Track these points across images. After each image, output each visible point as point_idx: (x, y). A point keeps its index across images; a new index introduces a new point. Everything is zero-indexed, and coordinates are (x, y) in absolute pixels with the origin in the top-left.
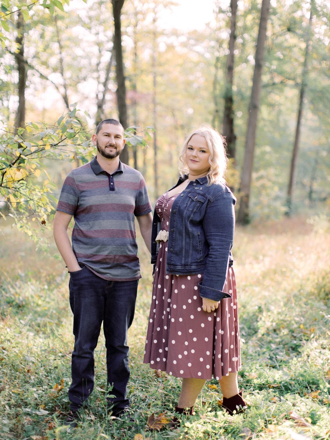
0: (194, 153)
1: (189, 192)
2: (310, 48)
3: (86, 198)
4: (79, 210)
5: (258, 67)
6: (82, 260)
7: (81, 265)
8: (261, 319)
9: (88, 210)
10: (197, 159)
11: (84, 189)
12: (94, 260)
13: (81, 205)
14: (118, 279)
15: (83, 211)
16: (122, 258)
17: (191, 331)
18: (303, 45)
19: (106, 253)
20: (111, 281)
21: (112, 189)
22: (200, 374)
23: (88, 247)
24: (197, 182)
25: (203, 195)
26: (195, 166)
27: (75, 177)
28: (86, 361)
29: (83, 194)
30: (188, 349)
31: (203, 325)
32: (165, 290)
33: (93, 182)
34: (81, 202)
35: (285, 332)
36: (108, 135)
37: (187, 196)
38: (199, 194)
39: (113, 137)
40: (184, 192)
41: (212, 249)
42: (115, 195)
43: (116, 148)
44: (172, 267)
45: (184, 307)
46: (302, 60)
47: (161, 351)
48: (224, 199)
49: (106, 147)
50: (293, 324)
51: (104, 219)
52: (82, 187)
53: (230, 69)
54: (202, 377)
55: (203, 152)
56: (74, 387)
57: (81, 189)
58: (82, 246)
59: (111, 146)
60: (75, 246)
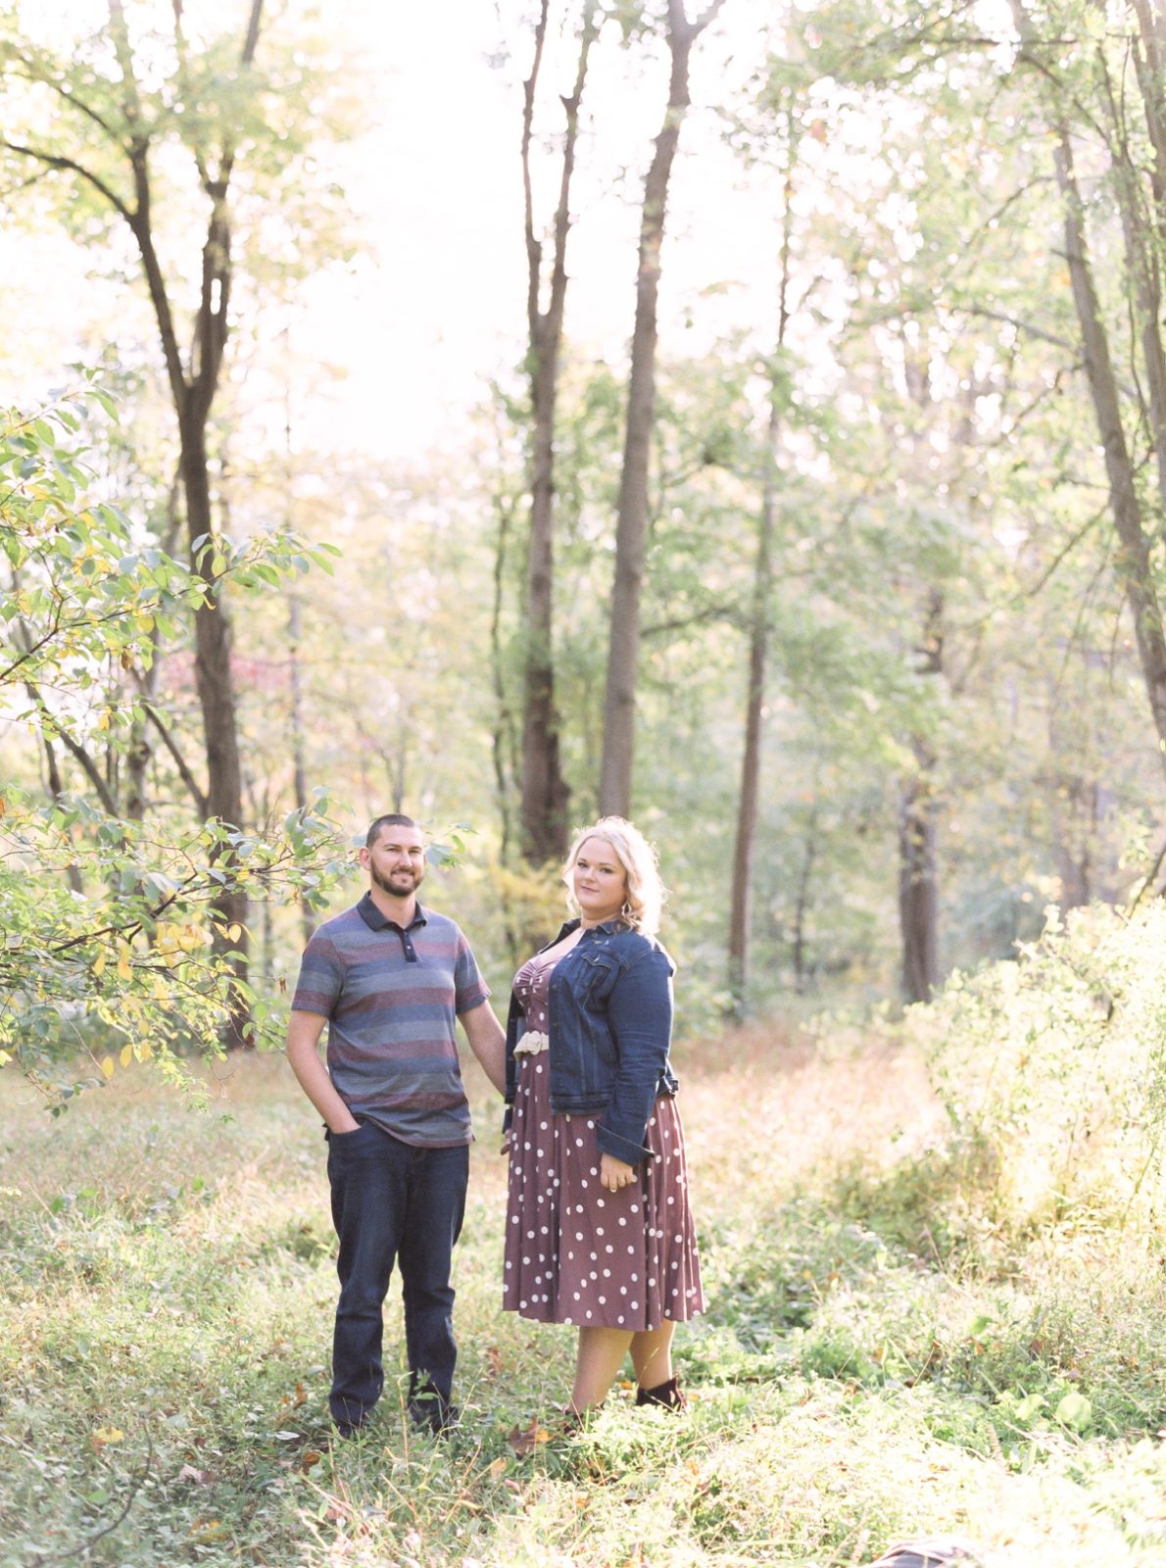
0: (588, 873)
1: (584, 951)
2: (776, 512)
3: (361, 980)
4: (344, 1006)
5: (627, 577)
6: (363, 1109)
7: (358, 1117)
8: (706, 1262)
9: (367, 1004)
10: (594, 886)
11: (354, 962)
12: (387, 1104)
13: (349, 995)
14: (435, 1142)
15: (352, 1008)
16: (442, 1099)
17: (600, 1231)
18: (754, 503)
19: (413, 1089)
20: (421, 1149)
21: (411, 958)
22: (621, 1320)
23: (372, 1079)
24: (600, 931)
25: (611, 955)
26: (593, 900)
27: (333, 937)
28: (369, 1326)
29: (353, 972)
30: (597, 1267)
31: (622, 1222)
32: (540, 1153)
33: (370, 948)
34: (347, 990)
35: (767, 1288)
36: (396, 849)
37: (579, 958)
38: (602, 952)
39: (406, 852)
40: (573, 951)
41: (627, 1063)
42: (418, 971)
43: (413, 874)
44: (563, 1099)
45: (585, 1184)
46: (751, 544)
47: (538, 1280)
48: (653, 964)
49: (393, 873)
50: (785, 1270)
51: (402, 1020)
52: (351, 957)
53: (540, 585)
54: (623, 1327)
55: (608, 871)
56: (346, 1386)
57: (348, 962)
58: (357, 1079)
59: (403, 870)
60: (340, 1081)
